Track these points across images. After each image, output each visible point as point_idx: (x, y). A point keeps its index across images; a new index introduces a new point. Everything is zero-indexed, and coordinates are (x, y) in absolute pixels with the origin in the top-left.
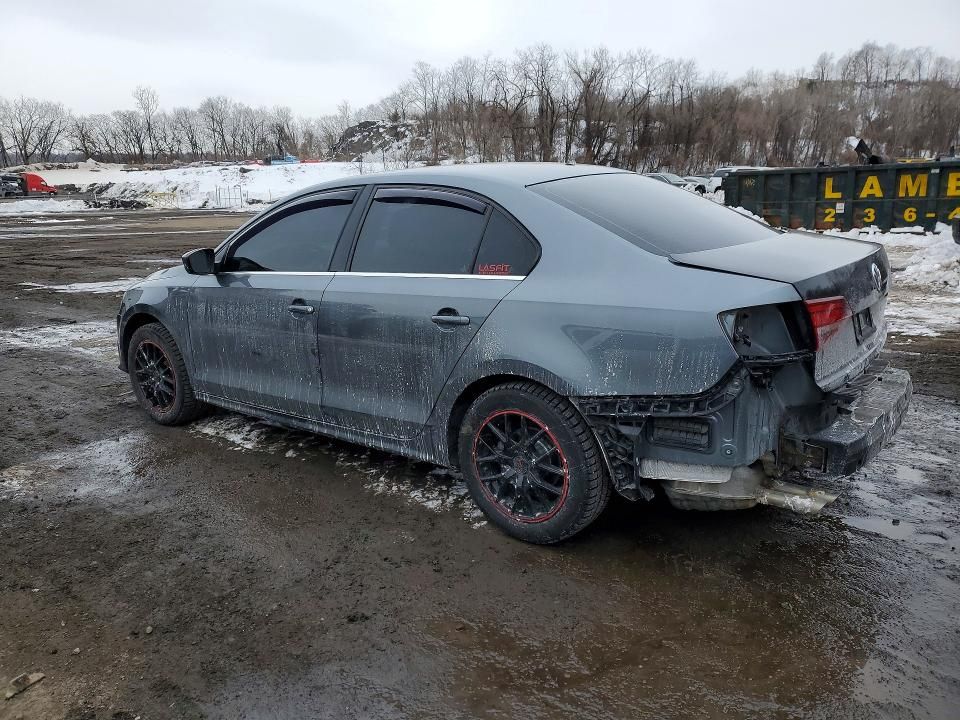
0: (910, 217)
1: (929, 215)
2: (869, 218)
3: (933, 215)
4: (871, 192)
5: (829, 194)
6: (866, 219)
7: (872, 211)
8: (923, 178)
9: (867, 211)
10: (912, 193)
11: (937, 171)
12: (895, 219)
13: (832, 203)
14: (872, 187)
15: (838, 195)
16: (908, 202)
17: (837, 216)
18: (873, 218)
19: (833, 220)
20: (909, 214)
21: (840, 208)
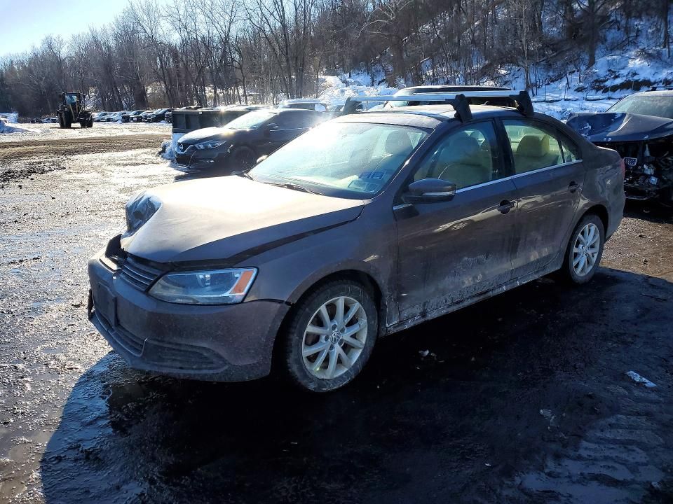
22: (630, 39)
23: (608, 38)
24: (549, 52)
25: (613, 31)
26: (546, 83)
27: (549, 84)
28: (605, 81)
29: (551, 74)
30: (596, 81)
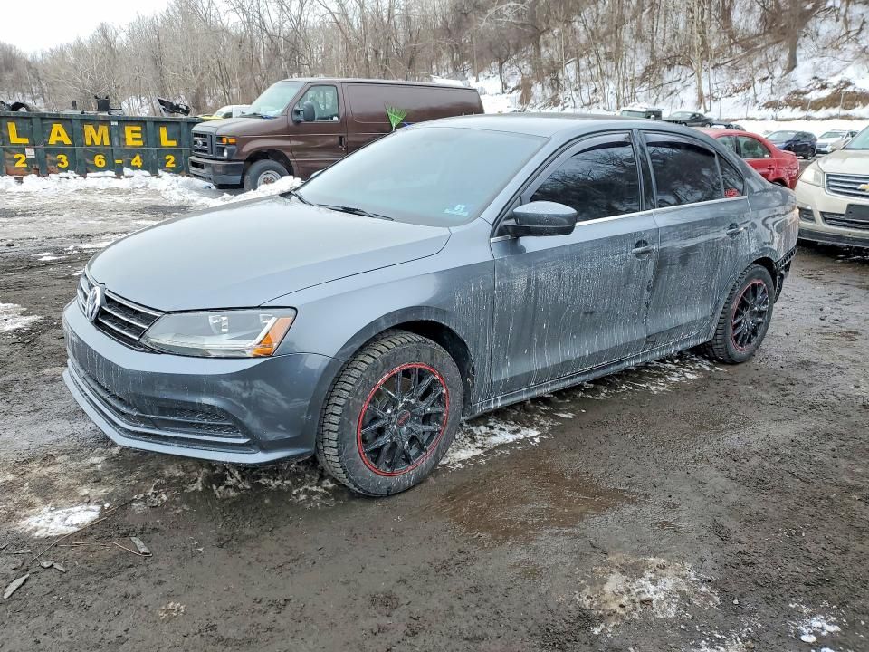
0: (100, 163)
1: (117, 162)
2: (63, 163)
3: (120, 162)
4: (59, 139)
5: (14, 139)
6: (60, 165)
7: (65, 157)
8: (104, 129)
9: (59, 157)
10: (98, 142)
11: (116, 123)
12: (88, 165)
13: (21, 149)
14: (59, 134)
15: (25, 141)
16: (95, 150)
17: (27, 161)
18: (66, 164)
19: (25, 165)
20: (99, 160)
21: (30, 153)
22: (852, 34)
23: (820, 32)
24: (738, 50)
25: (828, 21)
26: (728, 94)
27: (730, 96)
28: (806, 93)
29: (736, 81)
30: (795, 93)
